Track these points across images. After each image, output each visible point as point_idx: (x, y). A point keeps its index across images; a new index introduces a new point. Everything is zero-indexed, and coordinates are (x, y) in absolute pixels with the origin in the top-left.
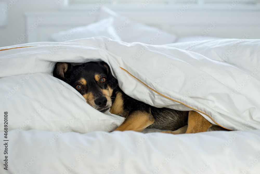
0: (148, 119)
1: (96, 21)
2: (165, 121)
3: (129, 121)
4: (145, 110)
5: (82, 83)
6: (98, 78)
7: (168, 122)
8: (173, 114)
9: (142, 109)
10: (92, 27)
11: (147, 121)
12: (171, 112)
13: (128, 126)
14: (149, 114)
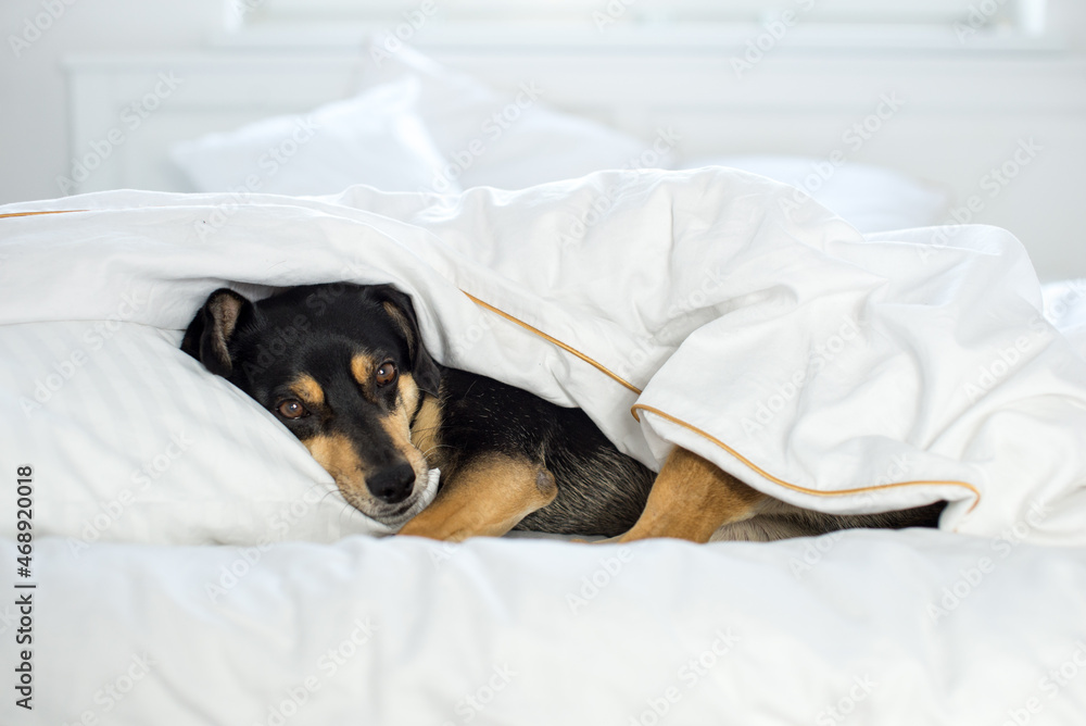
0: (533, 485)
1: (350, 92)
2: (590, 500)
3: (457, 495)
4: (521, 450)
5: (305, 398)
6: (367, 369)
7: (602, 502)
8: (622, 471)
9: (509, 447)
10: (337, 119)
11: (527, 496)
12: (617, 463)
13: (453, 514)
14: (539, 465)
